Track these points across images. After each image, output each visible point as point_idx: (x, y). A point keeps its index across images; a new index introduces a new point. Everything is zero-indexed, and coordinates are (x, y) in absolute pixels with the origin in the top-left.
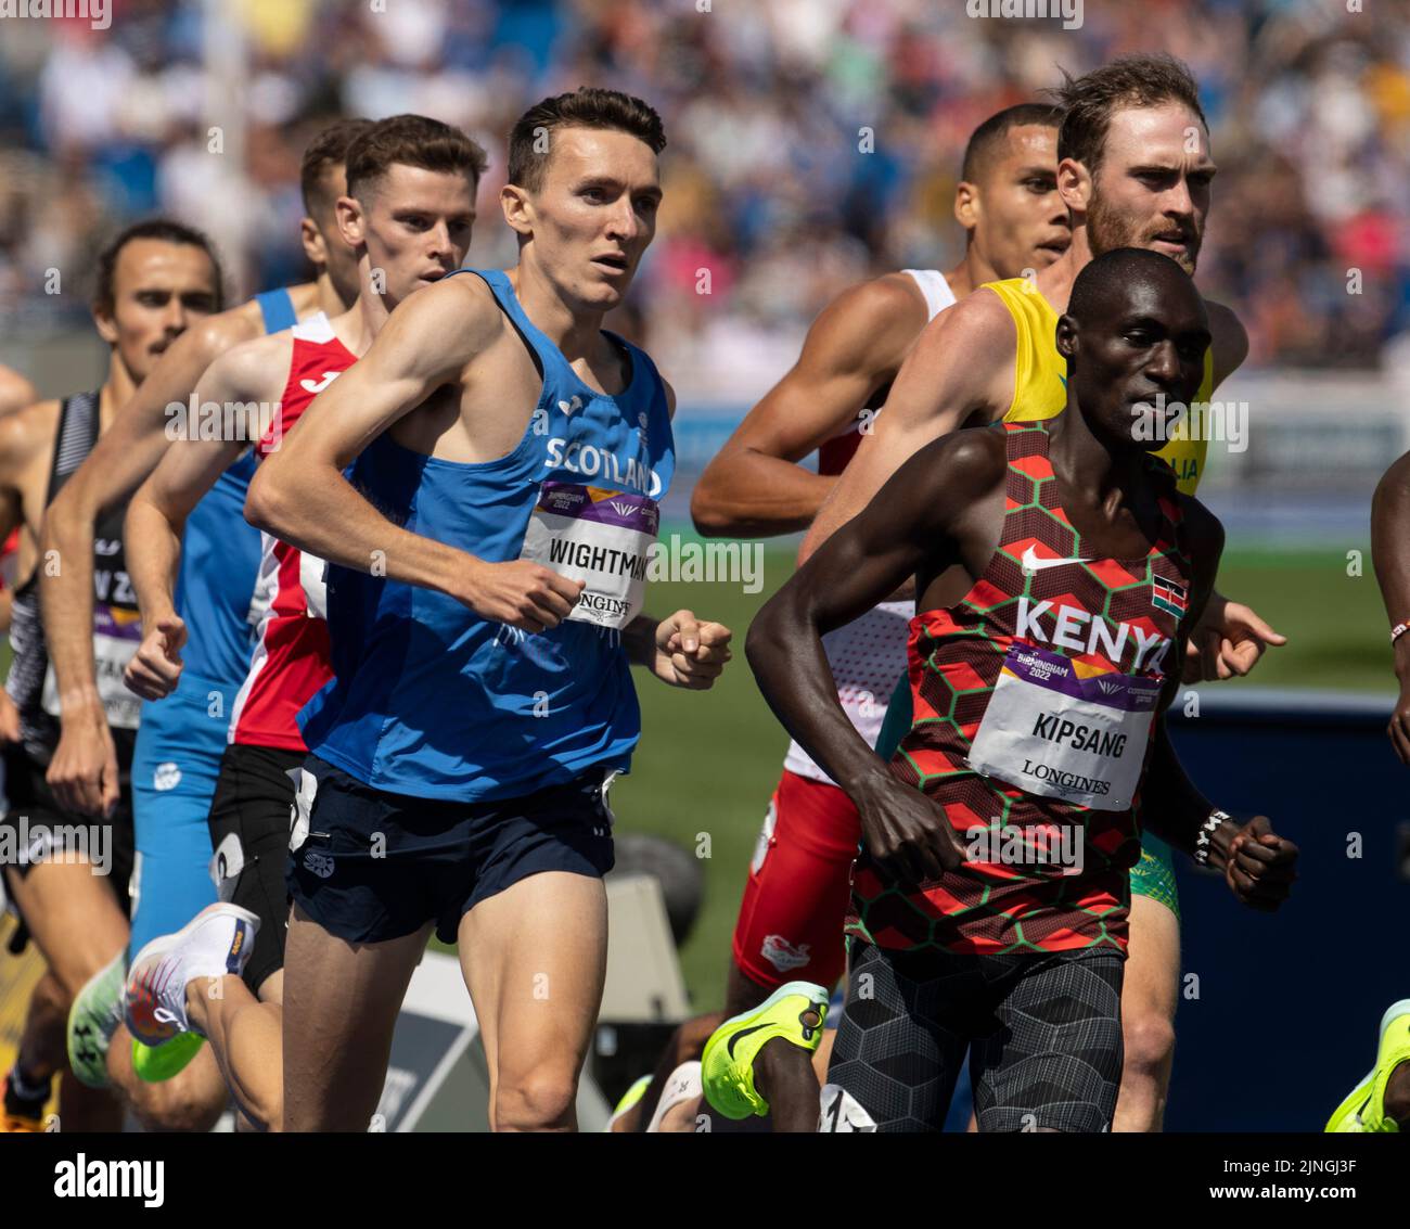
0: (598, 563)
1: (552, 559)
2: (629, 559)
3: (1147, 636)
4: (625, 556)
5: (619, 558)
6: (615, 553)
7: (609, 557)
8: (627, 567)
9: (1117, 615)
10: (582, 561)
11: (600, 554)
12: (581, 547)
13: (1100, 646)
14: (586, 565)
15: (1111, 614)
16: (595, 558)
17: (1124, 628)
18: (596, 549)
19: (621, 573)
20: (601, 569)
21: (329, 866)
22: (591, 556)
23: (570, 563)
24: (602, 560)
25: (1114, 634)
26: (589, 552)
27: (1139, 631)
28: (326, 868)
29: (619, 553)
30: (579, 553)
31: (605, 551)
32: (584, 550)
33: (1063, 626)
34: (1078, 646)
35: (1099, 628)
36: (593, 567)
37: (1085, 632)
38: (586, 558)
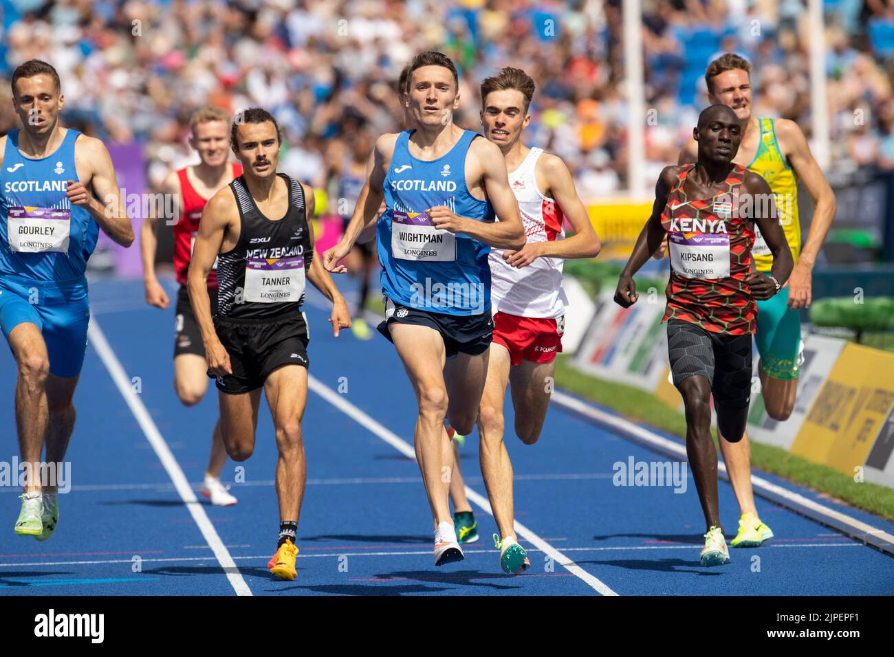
0: (415, 239)
2: (427, 236)
3: (712, 222)
4: (425, 235)
5: (423, 237)
6: (421, 235)
7: (419, 236)
8: (427, 239)
9: (701, 218)
10: (410, 239)
13: (697, 228)
14: (412, 240)
15: (700, 217)
16: (414, 237)
17: (704, 221)
19: (425, 242)
20: (417, 241)
22: (412, 237)
23: (406, 240)
24: (417, 238)
25: (701, 223)
26: (412, 235)
27: (709, 221)
30: (408, 236)
32: (410, 235)
33: (682, 225)
34: (689, 230)
35: (696, 222)
37: (691, 225)
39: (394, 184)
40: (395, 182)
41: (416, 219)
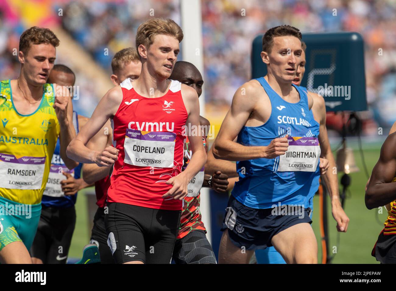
0: (298, 156)
1: (287, 157)
2: (307, 153)
4: (305, 153)
5: (304, 154)
6: (302, 153)
7: (301, 154)
8: (306, 155)
10: (294, 156)
11: (298, 154)
12: (293, 152)
14: (295, 157)
16: (297, 155)
18: (297, 152)
19: (305, 157)
20: (299, 157)
21: (242, 230)
22: (296, 154)
23: (291, 157)
24: (299, 155)
26: (295, 153)
28: (241, 231)
29: (303, 152)
30: (293, 154)
31: (300, 152)
32: (294, 153)
36: (297, 157)
38: (295, 155)
39: (280, 118)
40: (281, 117)
41: (299, 141)
